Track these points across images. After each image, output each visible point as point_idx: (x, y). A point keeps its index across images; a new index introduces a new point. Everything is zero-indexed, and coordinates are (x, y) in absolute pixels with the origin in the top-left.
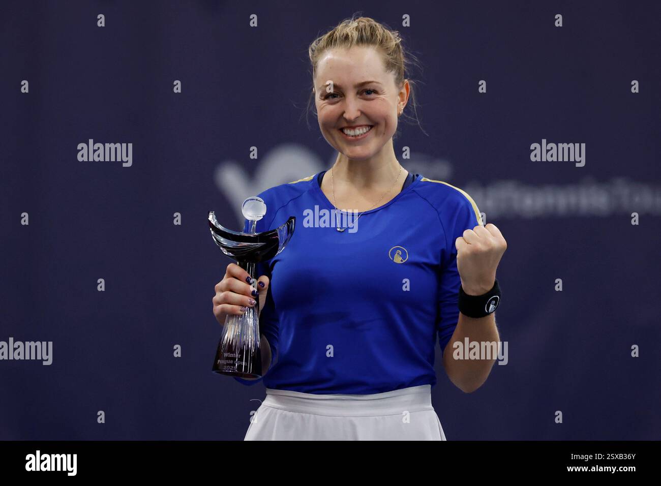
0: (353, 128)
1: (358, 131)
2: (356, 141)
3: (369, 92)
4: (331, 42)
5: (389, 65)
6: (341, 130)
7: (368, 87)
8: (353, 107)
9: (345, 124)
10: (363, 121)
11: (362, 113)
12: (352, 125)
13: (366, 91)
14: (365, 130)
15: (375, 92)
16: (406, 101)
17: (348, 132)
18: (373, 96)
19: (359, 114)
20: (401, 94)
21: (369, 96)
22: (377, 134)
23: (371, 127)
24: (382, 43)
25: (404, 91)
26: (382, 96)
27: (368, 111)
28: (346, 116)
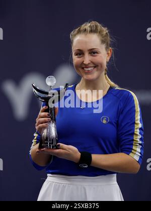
0: (88, 68)
1: (89, 69)
2: (89, 73)
3: (94, 53)
4: (79, 32)
5: (103, 42)
6: (83, 68)
7: (93, 51)
8: (87, 59)
9: (84, 66)
10: (92, 65)
11: (91, 62)
12: (87, 66)
13: (93, 52)
14: (92, 68)
15: (97, 53)
16: (110, 57)
17: (85, 69)
18: (96, 54)
19: (90, 62)
20: (108, 54)
21: (94, 55)
22: (97, 70)
23: (95, 67)
24: (100, 33)
25: (109, 52)
26: (100, 55)
27: (94, 61)
28: (85, 62)
